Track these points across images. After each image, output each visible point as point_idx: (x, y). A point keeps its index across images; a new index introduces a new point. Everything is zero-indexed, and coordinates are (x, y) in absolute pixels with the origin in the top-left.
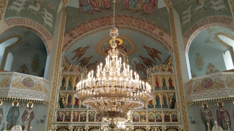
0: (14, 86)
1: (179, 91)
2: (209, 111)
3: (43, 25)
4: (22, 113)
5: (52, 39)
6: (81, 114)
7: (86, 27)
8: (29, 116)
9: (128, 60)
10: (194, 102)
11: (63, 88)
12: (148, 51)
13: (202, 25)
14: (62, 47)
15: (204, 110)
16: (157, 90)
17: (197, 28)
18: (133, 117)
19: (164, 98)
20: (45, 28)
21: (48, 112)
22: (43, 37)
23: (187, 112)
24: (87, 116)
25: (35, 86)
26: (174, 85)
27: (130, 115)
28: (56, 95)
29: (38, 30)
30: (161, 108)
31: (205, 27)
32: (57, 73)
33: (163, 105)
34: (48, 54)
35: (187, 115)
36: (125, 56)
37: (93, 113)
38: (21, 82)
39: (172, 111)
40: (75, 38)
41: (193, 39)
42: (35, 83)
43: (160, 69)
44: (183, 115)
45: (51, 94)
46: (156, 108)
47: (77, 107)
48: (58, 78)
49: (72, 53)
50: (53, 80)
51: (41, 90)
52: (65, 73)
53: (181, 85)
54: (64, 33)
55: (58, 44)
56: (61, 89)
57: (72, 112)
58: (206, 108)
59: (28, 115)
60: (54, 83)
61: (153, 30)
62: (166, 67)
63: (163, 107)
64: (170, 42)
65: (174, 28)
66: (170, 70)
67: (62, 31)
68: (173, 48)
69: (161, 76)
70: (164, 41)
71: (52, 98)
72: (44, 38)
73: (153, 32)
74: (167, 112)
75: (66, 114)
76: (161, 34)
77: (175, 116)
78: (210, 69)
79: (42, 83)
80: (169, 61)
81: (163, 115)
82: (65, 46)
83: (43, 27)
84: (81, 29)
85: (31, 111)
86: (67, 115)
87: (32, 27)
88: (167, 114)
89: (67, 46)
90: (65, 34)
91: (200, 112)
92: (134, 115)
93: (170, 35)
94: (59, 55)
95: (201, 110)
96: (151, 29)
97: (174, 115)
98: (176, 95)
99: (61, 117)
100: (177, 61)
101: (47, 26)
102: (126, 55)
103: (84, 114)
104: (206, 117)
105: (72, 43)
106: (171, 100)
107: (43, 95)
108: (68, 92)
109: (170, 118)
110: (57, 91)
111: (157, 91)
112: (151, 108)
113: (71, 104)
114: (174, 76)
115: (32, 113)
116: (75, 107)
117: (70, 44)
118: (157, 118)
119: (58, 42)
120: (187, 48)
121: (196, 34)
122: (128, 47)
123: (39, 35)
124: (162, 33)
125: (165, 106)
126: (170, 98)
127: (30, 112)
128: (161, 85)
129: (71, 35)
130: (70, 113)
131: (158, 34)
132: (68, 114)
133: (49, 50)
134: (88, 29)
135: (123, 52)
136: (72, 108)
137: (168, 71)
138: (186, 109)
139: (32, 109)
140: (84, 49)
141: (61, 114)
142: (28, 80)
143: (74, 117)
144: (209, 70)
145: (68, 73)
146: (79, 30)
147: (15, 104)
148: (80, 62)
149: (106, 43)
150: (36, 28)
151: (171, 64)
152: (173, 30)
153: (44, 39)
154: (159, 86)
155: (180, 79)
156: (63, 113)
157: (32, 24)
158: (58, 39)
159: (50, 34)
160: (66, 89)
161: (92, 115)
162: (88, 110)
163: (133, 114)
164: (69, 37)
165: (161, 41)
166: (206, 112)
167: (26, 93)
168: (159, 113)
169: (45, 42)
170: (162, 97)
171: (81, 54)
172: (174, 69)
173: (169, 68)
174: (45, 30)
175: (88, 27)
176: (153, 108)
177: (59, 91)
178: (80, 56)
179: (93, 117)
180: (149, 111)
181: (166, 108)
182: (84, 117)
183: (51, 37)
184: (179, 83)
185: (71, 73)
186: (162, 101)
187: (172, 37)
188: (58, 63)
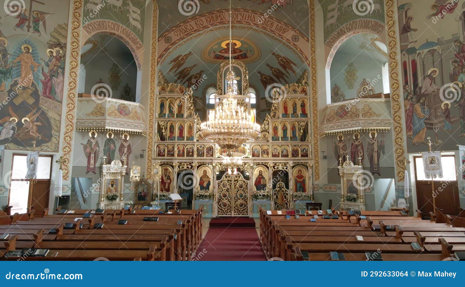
0: (110, 114)
1: (312, 120)
2: (343, 144)
3: (129, 28)
4: (118, 146)
5: (142, 46)
6: (187, 148)
7: (189, 27)
8: (126, 150)
9: (247, 77)
10: (326, 134)
11: (162, 115)
12: (279, 60)
13: (349, 30)
14: (156, 58)
15: (339, 143)
16: (285, 117)
17: (343, 34)
18: (253, 152)
19: (293, 129)
20: (132, 32)
21: (147, 145)
22: (130, 45)
23: (319, 146)
24: (195, 149)
25: (132, 114)
26: (308, 111)
27: (249, 149)
28: (154, 125)
29: (124, 36)
30: (288, 140)
31: (354, 33)
32: (153, 95)
33: (291, 137)
34: (138, 69)
35: (319, 149)
36: (243, 71)
37: (202, 147)
38: (115, 110)
39: (303, 144)
40: (173, 44)
41: (338, 48)
42: (131, 110)
43: (290, 90)
44: (315, 149)
45: (148, 124)
46: (282, 140)
47: (182, 139)
48: (155, 102)
49: (169, 64)
50: (149, 105)
51: (139, 118)
52: (163, 95)
53: (315, 112)
54: (157, 37)
55: (151, 54)
56: (159, 117)
57: (176, 146)
58: (341, 141)
59: (125, 148)
60: (151, 109)
61: (285, 32)
62: (298, 87)
63: (291, 140)
64: (307, 52)
65: (314, 31)
66: (304, 91)
67: (155, 35)
68: (310, 59)
69: (291, 99)
70: (299, 49)
71: (150, 128)
72: (132, 46)
73: (283, 35)
74: (295, 146)
75: (168, 148)
76: (295, 39)
77: (305, 151)
78: (363, 87)
79: (139, 110)
80: (304, 79)
81: (290, 149)
82: (160, 57)
83: (130, 30)
84: (181, 29)
85: (128, 144)
86: (169, 150)
87: (115, 32)
88: (295, 148)
89: (163, 56)
90: (159, 38)
91: (334, 146)
92: (254, 149)
93: (308, 41)
94: (153, 70)
95: (335, 143)
96: (281, 32)
97: (304, 149)
98: (309, 124)
99: (162, 152)
100: (314, 79)
101: (135, 28)
102: (246, 70)
103: (190, 148)
104: (340, 151)
105: (170, 52)
106: (302, 131)
107: (142, 125)
108: (169, 121)
109: (298, 152)
110: (154, 119)
111: (285, 119)
112: (276, 140)
113: (174, 136)
114: (308, 99)
115: (129, 146)
116: (179, 139)
117: (166, 54)
118: (282, 152)
119: (151, 51)
120: (328, 61)
121: (343, 41)
122: (250, 51)
123: (124, 42)
124: (297, 37)
125: (294, 138)
126: (301, 129)
127: (126, 145)
128: (290, 111)
129: (168, 40)
130: (173, 147)
131: (290, 39)
132: (170, 147)
133: (140, 63)
134: (191, 30)
135: (241, 65)
136: (175, 140)
137: (301, 92)
138: (319, 143)
139: (128, 142)
140: (185, 58)
141: (162, 147)
142: (123, 107)
143: (179, 151)
144: (362, 89)
145: (167, 95)
146: (178, 32)
147: (110, 135)
148: (178, 73)
149: (216, 47)
150: (120, 33)
151: (306, 83)
152: (313, 33)
153: (131, 48)
154: (288, 113)
155: (315, 104)
156: (164, 146)
157: (116, 28)
158: (151, 48)
159: (138, 40)
160: (167, 117)
161: (201, 149)
162: (195, 142)
163: (252, 148)
164: (166, 42)
165: (295, 49)
166: (341, 145)
167: (124, 123)
168: (286, 147)
169: (134, 52)
170: (290, 126)
171: (180, 64)
172: (309, 90)
173: (303, 89)
174: (132, 34)
175: (191, 28)
176: (279, 140)
177: (157, 120)
178: (179, 66)
179: (202, 152)
180: (273, 144)
181: (295, 140)
182: (191, 151)
183: (140, 45)
184: (314, 109)
185: (172, 95)
186: (290, 132)
187: (309, 45)
188: (154, 82)
